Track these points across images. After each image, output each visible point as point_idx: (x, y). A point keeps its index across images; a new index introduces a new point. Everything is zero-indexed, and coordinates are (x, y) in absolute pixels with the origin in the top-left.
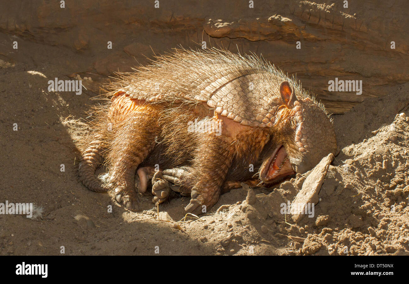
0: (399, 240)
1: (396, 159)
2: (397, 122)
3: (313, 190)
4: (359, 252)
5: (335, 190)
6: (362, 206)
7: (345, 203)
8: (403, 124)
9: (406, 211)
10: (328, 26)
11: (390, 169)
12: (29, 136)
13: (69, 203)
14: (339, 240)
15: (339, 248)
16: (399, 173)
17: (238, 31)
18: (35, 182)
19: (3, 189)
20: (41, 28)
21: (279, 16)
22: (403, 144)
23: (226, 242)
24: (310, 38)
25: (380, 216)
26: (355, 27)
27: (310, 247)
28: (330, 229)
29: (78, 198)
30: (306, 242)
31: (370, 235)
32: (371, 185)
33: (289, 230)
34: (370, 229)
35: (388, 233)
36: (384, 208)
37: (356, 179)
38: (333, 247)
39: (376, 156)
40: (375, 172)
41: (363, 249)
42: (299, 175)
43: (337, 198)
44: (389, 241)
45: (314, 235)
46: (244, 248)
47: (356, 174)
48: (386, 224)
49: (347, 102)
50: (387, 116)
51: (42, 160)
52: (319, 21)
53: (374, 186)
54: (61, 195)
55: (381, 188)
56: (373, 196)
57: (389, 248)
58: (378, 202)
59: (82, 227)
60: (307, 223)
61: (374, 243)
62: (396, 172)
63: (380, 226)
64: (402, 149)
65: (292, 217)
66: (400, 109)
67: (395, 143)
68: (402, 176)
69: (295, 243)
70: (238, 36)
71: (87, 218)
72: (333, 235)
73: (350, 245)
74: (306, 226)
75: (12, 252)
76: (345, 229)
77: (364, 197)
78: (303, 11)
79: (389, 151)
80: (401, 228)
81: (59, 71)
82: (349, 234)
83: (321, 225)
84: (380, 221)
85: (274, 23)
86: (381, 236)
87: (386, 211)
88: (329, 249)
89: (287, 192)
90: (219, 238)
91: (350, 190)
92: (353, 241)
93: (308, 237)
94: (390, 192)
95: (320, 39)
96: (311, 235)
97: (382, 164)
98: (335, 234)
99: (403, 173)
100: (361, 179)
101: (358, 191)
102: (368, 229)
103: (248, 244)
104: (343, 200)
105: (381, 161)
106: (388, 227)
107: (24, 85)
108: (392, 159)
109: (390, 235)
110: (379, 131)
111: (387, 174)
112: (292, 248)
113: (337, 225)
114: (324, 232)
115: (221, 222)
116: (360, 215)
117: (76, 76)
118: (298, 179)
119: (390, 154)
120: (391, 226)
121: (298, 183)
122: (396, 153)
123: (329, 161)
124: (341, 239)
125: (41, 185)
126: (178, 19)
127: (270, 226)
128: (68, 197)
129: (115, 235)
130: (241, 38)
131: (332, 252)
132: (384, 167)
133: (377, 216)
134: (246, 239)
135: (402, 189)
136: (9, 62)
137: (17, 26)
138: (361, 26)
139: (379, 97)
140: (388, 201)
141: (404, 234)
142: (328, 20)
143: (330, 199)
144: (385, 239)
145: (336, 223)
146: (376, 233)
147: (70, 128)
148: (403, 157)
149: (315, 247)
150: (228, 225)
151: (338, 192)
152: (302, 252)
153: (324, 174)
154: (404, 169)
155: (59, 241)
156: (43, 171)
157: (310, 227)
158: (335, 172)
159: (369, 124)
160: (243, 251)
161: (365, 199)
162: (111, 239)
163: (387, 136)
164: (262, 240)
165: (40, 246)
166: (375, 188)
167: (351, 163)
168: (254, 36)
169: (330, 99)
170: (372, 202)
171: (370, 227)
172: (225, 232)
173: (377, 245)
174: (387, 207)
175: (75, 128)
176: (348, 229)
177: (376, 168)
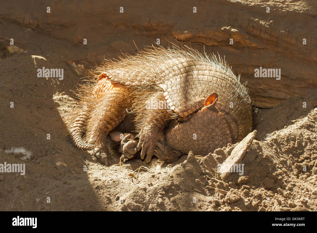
0: (300, 200)
1: (306, 140)
2: (311, 114)
3: (238, 156)
4: (269, 205)
5: (256, 159)
6: (275, 172)
7: (263, 169)
8: (316, 116)
9: (309, 179)
10: (267, 38)
11: (301, 148)
12: (30, 103)
13: (53, 153)
14: (254, 195)
15: (253, 201)
16: (307, 151)
17: (198, 37)
18: (29, 136)
19: (4, 138)
20: (49, 24)
21: (230, 27)
22: (313, 130)
23: (167, 188)
24: (252, 46)
25: (288, 181)
26: (287, 40)
27: (231, 198)
28: (248, 186)
29: (61, 150)
30: (229, 194)
31: (279, 194)
32: (285, 158)
33: (217, 184)
34: (279, 190)
35: (293, 194)
36: (293, 176)
37: (274, 153)
38: (249, 200)
39: (291, 137)
40: (289, 148)
41: (272, 203)
42: (229, 144)
43: (257, 164)
44: (293, 200)
45: (236, 190)
46: (180, 194)
47: (274, 149)
48: (292, 187)
49: (277, 98)
50: (305, 110)
51: (37, 121)
52: (260, 33)
53: (287, 159)
54: (48, 147)
55: (292, 161)
56: (285, 166)
57: (291, 204)
58: (289, 171)
59: (60, 171)
60: (231, 181)
61: (281, 199)
62: (305, 151)
63: (287, 189)
64: (312, 134)
65: (220, 176)
66: (315, 105)
67: (307, 129)
68: (309, 154)
69: (220, 194)
70: (198, 41)
71: (65, 165)
72: (250, 191)
73: (262, 199)
74: (230, 183)
75: (3, 179)
76: (260, 188)
77: (278, 166)
78: (249, 25)
79: (301, 134)
80: (303, 191)
81: (59, 58)
82: (262, 192)
83: (242, 183)
84: (288, 185)
85: (225, 32)
86: (287, 196)
87: (294, 178)
88: (245, 201)
89: (219, 157)
90: (162, 184)
91: (268, 159)
92: (265, 197)
93: (231, 190)
94: (299, 164)
95: (260, 47)
96: (233, 189)
97: (295, 143)
98: (252, 190)
99: (311, 151)
100: (277, 153)
101: (274, 161)
102: (278, 189)
103: (183, 191)
104: (261, 167)
105: (295, 141)
106: (293, 190)
107: (32, 65)
108: (303, 140)
109: (294, 195)
110: (297, 121)
111: (298, 151)
112: (217, 198)
113: (254, 185)
114: (243, 188)
115: (165, 173)
116: (273, 179)
117: (72, 63)
118: (229, 148)
119: (302, 136)
120: (296, 189)
121: (228, 151)
122: (306, 136)
123: (253, 136)
124: (256, 194)
125: (34, 138)
126: (154, 25)
127: (203, 180)
128: (53, 149)
129: (84, 176)
130: (200, 43)
131: (247, 203)
132: (296, 146)
133: (286, 181)
134: (182, 187)
135: (308, 163)
136: (23, 49)
137: (31, 21)
138: (291, 39)
139: (301, 97)
140: (297, 171)
141: (305, 195)
142: (267, 33)
143: (251, 165)
144: (290, 198)
145: (254, 183)
146: (284, 193)
147: (62, 101)
148: (312, 140)
149: (235, 198)
150: (170, 176)
151: (258, 160)
152: (225, 201)
153: (249, 145)
154: (312, 148)
155: (40, 176)
156: (37, 128)
157: (234, 183)
158: (257, 145)
159: (291, 116)
160: (179, 196)
161: (278, 167)
162: (80, 179)
163: (302, 123)
164: (195, 190)
165: (25, 178)
166: (287, 160)
167: (271, 140)
168: (209, 42)
169: (263, 95)
170: (284, 170)
171: (279, 188)
172: (167, 180)
173: (282, 201)
174: (295, 175)
175: (67, 101)
176: (262, 188)
177: (290, 146)
